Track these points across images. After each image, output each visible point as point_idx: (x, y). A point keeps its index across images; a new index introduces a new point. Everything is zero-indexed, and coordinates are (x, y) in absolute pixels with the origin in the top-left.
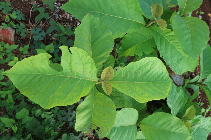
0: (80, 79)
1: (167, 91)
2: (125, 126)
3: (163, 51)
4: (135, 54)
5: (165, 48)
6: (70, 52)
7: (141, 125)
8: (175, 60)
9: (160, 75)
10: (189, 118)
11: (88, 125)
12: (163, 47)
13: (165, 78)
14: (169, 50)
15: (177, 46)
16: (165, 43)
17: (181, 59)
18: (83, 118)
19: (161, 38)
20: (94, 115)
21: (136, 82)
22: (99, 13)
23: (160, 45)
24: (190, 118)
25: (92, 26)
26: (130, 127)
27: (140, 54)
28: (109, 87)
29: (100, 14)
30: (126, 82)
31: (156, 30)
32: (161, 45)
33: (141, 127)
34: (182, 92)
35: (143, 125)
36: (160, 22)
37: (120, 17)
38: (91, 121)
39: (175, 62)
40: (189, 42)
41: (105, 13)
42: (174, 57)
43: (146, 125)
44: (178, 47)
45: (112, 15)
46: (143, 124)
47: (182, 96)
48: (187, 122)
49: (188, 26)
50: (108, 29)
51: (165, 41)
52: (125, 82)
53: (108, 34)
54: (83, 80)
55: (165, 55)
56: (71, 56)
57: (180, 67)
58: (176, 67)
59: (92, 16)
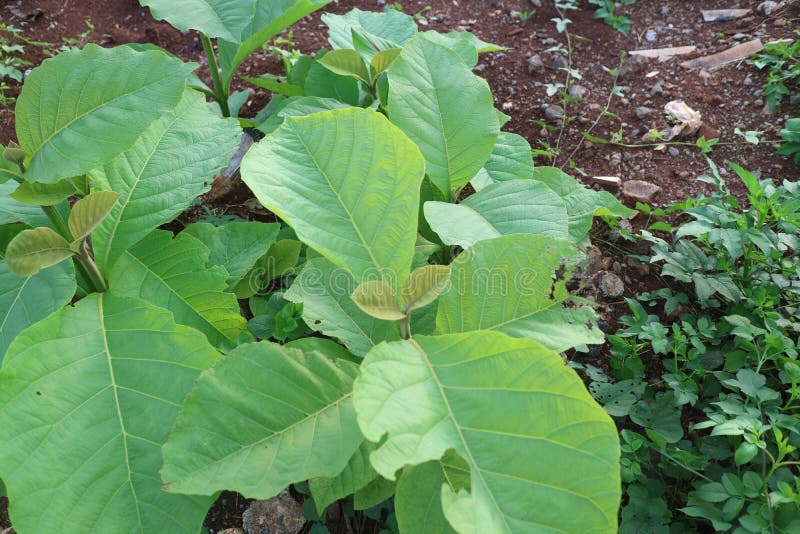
0: (445, 389)
1: (332, 116)
2: (491, 222)
3: (185, 192)
4: (226, 291)
5: (169, 190)
6: (385, 438)
7: (454, 189)
8: (198, 152)
9: (287, 158)
10: (359, 65)
11: (562, 316)
12: (169, 197)
13: (288, 141)
14: (168, 178)
15: (142, 156)
16: (148, 196)
17: (183, 135)
18: (557, 334)
19: (134, 216)
20: (520, 313)
21: (349, 218)
22: (131, 465)
23: (164, 209)
24: (359, 60)
25: (207, 459)
26: (481, 210)
27: (218, 273)
28: (421, 281)
29: (130, 459)
30: (365, 245)
31: (107, 246)
32: (164, 206)
33: (457, 185)
34: (285, 109)
35: (452, 180)
36: (87, 222)
37: (113, 383)
38: (545, 312)
39: (202, 148)
40: (133, 98)
41: (122, 445)
42: (186, 157)
43: (448, 172)
44: (145, 153)
45: (115, 415)
46: (449, 183)
47: (297, 106)
48: (376, 67)
49: (66, 126)
50: (196, 388)
51: (142, 200)
52: (368, 248)
53: (215, 381)
54: (440, 379)
55: (195, 180)
56: (397, 434)
57: (210, 130)
58: (217, 142)
59: (166, 473)
